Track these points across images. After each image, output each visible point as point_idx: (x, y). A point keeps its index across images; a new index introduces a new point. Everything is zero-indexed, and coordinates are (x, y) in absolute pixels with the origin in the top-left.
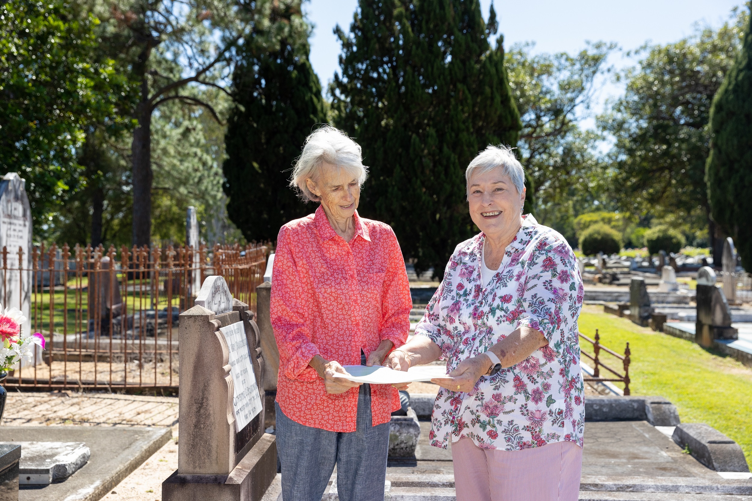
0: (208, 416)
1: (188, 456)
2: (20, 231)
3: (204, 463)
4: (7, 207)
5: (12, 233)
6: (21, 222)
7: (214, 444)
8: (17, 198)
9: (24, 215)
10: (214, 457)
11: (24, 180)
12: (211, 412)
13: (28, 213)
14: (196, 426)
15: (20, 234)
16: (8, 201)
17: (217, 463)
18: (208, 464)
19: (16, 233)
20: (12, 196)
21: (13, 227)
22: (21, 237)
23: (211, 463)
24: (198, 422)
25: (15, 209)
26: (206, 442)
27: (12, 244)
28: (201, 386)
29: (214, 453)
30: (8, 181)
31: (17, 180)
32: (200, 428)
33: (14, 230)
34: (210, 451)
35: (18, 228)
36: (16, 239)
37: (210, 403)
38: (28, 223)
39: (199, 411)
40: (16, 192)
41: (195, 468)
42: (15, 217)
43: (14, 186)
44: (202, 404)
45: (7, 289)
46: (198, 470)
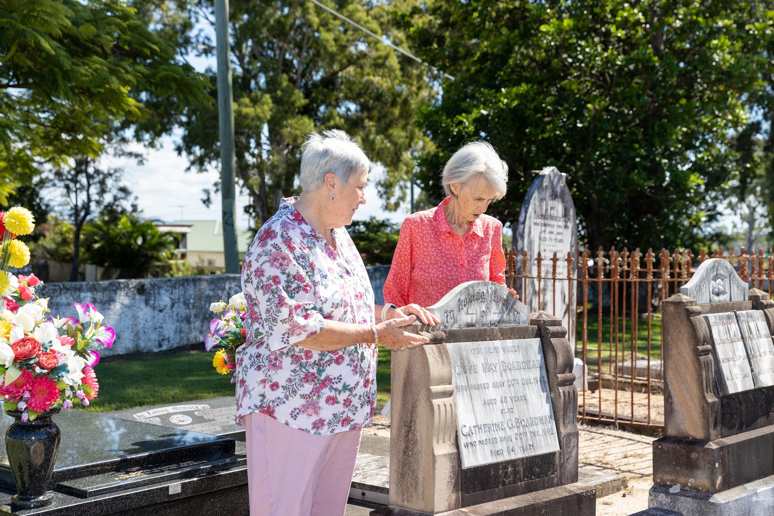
0: (415, 443)
1: (397, 486)
2: (558, 233)
3: (412, 496)
4: (541, 205)
5: (548, 236)
6: (562, 223)
7: (421, 476)
8: (554, 196)
9: (566, 215)
10: (420, 492)
11: (564, 174)
12: (419, 438)
13: (572, 212)
14: (404, 452)
15: (559, 237)
16: (542, 200)
17: (423, 499)
18: (415, 499)
19: (553, 236)
20: (548, 193)
21: (548, 229)
22: (561, 241)
23: (418, 498)
24: (407, 448)
25: (552, 208)
26: (413, 472)
27: (548, 249)
28: (409, 406)
29: (420, 486)
30: (543, 176)
31: (555, 175)
32: (408, 456)
33: (551, 233)
34: (417, 483)
35: (555, 230)
36: (553, 243)
37: (418, 426)
38: (570, 225)
39: (407, 436)
40: (553, 188)
41: (403, 501)
42: (552, 218)
43: (551, 182)
44: (410, 427)
45: (541, 300)
46: (405, 503)
